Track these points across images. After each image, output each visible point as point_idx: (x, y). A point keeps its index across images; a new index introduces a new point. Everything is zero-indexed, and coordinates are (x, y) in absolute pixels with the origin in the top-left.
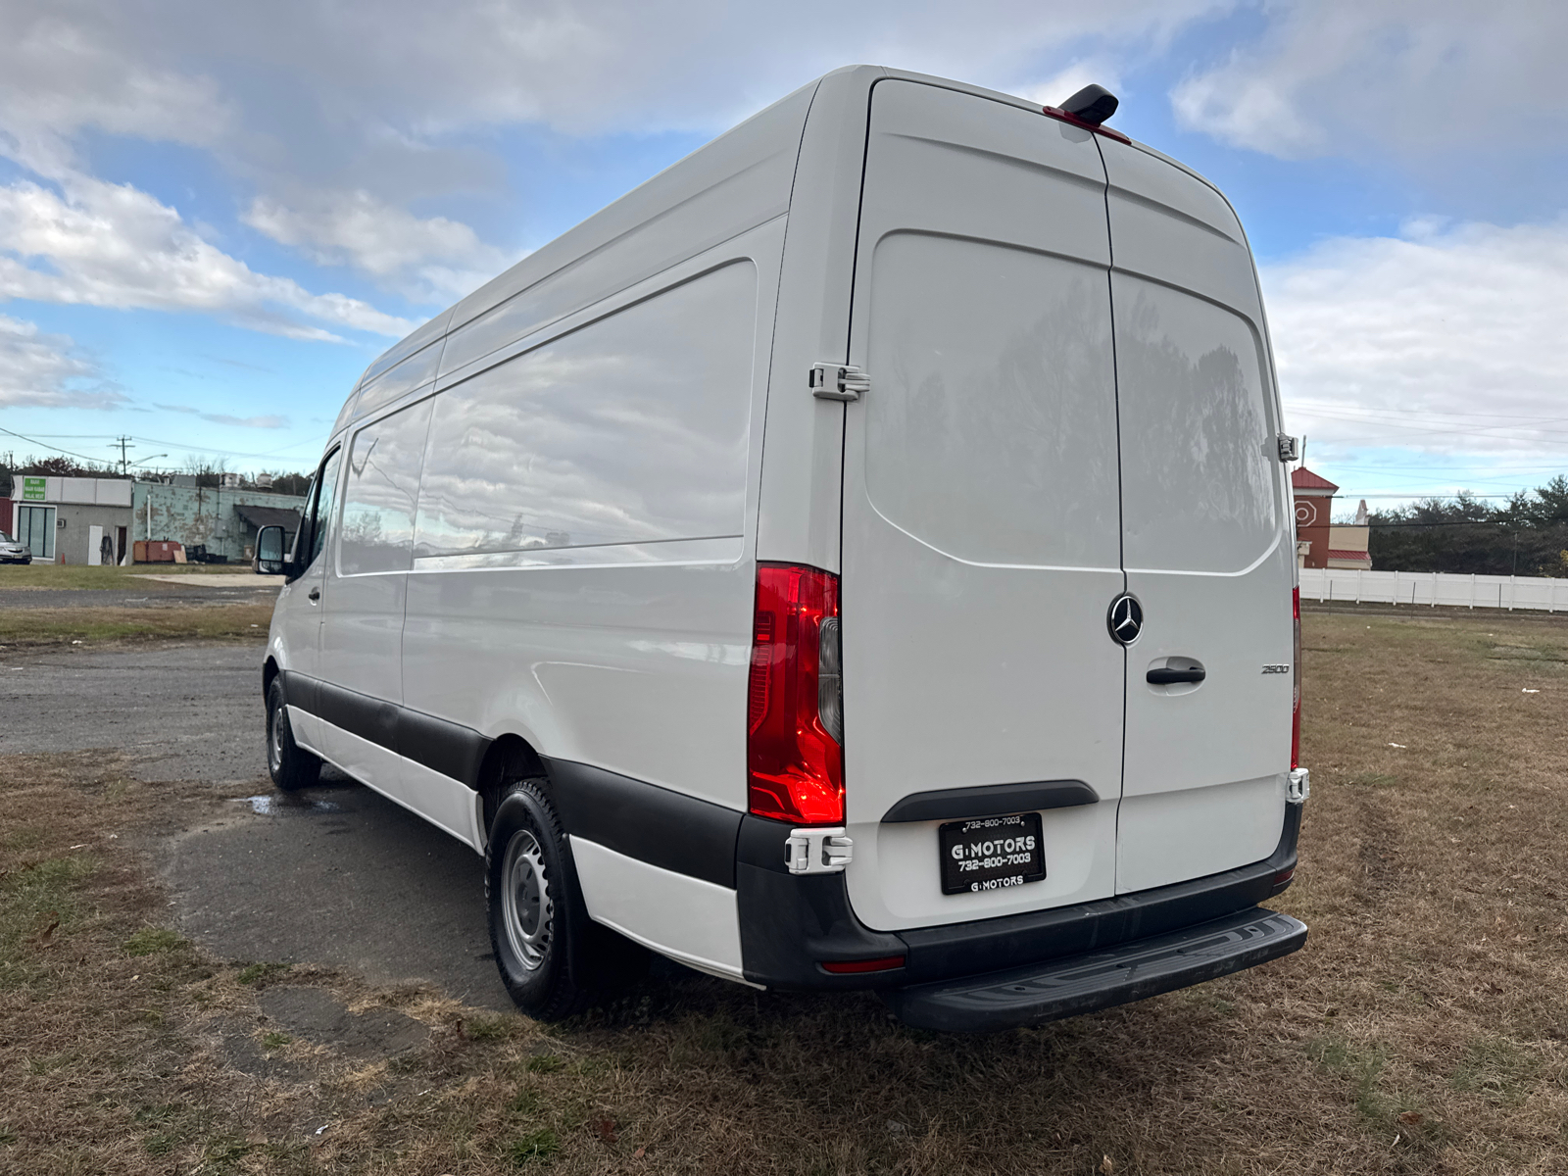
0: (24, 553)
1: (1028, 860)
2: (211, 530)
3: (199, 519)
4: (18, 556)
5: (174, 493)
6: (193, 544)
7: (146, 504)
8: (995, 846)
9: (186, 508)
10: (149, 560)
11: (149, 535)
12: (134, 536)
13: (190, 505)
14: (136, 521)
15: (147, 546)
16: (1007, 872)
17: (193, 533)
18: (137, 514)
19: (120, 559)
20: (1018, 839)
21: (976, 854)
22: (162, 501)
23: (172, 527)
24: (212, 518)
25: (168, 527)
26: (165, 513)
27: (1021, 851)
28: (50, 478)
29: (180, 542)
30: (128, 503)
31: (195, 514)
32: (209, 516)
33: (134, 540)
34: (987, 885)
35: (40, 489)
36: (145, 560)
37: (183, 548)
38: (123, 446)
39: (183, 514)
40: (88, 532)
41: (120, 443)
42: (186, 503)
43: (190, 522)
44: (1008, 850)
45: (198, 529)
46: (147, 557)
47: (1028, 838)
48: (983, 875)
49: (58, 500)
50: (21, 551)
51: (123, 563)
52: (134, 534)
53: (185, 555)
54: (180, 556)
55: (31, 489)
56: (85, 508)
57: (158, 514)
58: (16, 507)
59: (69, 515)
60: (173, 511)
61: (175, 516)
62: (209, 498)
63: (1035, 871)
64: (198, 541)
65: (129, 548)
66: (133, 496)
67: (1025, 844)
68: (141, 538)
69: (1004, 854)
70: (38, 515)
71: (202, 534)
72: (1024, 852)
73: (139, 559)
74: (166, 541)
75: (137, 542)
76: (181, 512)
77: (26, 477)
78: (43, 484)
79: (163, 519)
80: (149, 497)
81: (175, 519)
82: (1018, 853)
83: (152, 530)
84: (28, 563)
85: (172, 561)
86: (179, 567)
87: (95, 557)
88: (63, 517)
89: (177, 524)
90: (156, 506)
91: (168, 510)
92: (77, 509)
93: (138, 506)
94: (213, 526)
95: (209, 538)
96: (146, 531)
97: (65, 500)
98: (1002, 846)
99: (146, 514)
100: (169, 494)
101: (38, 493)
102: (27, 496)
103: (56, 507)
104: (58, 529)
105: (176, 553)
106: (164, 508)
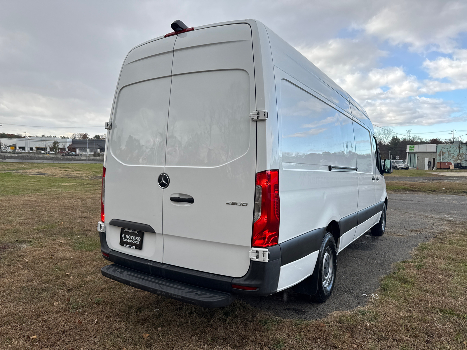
0: (407, 166)
1: (138, 243)
2: (464, 158)
3: (459, 155)
4: (405, 167)
5: (450, 147)
6: (457, 163)
7: (441, 151)
8: (131, 237)
9: (454, 151)
10: (441, 168)
11: (442, 160)
12: (437, 161)
13: (456, 150)
14: (438, 156)
15: (441, 164)
16: (132, 244)
17: (457, 159)
18: (438, 154)
19: (433, 168)
20: (136, 237)
21: (127, 238)
22: (447, 150)
23: (450, 158)
24: (464, 154)
25: (448, 158)
26: (447, 154)
27: (136, 240)
28: (416, 145)
29: (452, 162)
30: (435, 151)
31: (458, 153)
32: (463, 154)
33: (437, 162)
34: (127, 246)
35: (413, 149)
36: (440, 168)
37: (453, 164)
38: (453, 133)
39: (454, 154)
40: (425, 160)
41: (452, 132)
42: (455, 150)
43: (456, 156)
44: (134, 239)
45: (459, 158)
46: (441, 167)
47: (139, 238)
48: (127, 243)
49: (417, 151)
50: (406, 166)
51: (434, 169)
52: (437, 160)
53: (454, 166)
54: (452, 167)
55: (411, 149)
56: (424, 153)
57: (445, 154)
58: (407, 154)
59: (420, 155)
60: (450, 152)
61: (451, 154)
62: (463, 148)
63: (139, 247)
64: (459, 162)
65: (435, 165)
66: (437, 149)
67: (138, 239)
68: (439, 161)
69: (133, 240)
70: (412, 156)
71: (460, 159)
72: (137, 241)
73: (438, 168)
74: (447, 162)
75: (438, 163)
76: (453, 153)
77: (410, 145)
78: (414, 147)
79: (447, 155)
80: (442, 149)
81: (451, 155)
82: (136, 241)
83: (443, 159)
84: (408, 169)
85: (449, 168)
86: (451, 170)
87: (426, 168)
88: (419, 156)
89: (451, 157)
90: (444, 151)
91: (448, 152)
92: (422, 154)
93: (438, 152)
94: (464, 157)
95: (463, 161)
96: (441, 159)
97: (419, 151)
98: (132, 237)
99: (441, 154)
100: (449, 147)
101: (412, 149)
102: (410, 150)
103: (417, 153)
104: (417, 159)
105: (450, 166)
106: (447, 152)
